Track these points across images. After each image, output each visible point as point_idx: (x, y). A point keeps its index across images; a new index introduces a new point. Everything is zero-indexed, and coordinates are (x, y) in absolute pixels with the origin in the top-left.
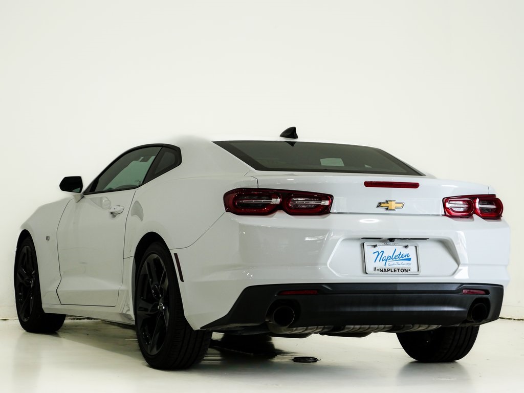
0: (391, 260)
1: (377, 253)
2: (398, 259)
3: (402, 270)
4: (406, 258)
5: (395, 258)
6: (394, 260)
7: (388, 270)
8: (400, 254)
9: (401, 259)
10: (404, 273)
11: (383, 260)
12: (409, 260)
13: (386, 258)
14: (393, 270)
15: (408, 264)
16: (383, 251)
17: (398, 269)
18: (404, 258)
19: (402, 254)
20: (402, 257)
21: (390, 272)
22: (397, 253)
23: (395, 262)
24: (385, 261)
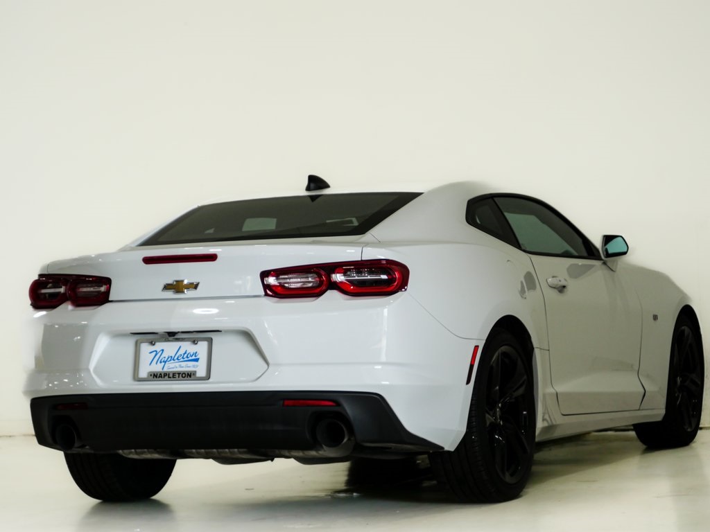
0: (172, 361)
1: (155, 353)
2: (182, 360)
3: (184, 375)
4: (193, 357)
5: (178, 359)
6: (177, 361)
7: (165, 374)
8: (185, 353)
9: (186, 359)
10: (186, 378)
11: (161, 362)
12: (197, 360)
13: (166, 359)
14: (171, 375)
15: (194, 366)
16: (163, 350)
17: (179, 374)
18: (190, 358)
19: (188, 353)
20: (187, 357)
21: (167, 377)
22: (182, 352)
23: (177, 364)
24: (163, 364)
